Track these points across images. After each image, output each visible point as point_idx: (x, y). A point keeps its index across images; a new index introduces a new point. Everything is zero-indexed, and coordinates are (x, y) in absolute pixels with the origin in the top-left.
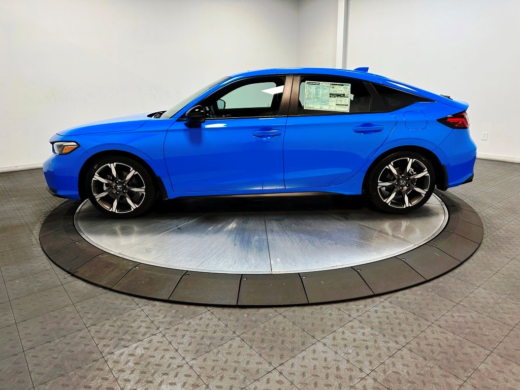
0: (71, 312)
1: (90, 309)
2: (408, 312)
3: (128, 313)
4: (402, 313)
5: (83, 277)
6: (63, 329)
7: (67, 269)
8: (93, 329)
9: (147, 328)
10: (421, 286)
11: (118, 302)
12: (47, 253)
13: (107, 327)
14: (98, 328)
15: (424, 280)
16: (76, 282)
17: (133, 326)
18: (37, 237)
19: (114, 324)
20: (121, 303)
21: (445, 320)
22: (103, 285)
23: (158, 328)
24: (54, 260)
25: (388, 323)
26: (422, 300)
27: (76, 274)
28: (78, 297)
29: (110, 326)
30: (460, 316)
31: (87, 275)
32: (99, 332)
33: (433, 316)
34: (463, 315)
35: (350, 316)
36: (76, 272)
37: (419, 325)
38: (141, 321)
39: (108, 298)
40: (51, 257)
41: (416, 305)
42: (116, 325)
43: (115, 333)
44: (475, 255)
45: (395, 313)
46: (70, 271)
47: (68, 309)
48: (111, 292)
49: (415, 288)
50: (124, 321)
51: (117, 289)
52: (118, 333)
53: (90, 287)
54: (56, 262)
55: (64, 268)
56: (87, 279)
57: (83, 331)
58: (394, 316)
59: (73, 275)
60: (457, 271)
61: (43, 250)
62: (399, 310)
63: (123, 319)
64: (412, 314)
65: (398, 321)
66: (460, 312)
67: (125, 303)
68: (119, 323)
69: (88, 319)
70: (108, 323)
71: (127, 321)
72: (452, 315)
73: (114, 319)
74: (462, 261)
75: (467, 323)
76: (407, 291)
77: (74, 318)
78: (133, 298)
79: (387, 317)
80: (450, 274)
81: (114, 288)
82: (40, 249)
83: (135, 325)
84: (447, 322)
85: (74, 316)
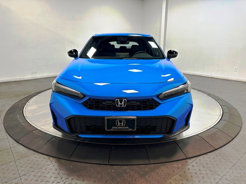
0: (13, 166)
1: (24, 164)
2: (207, 170)
3: (45, 168)
4: (204, 170)
5: (23, 144)
6: (6, 178)
7: (15, 139)
8: (23, 178)
9: (55, 178)
10: (213, 153)
11: (40, 160)
12: (6, 128)
13: (32, 177)
14: (26, 177)
15: (214, 149)
16: (19, 146)
17: (47, 176)
18: (3, 119)
19: (36, 175)
20: (42, 161)
21: (229, 175)
22: (33, 149)
23: (61, 178)
24: (9, 133)
25: (196, 177)
26: (214, 161)
27: (19, 142)
28: (18, 156)
29: (34, 176)
30: (237, 173)
31: (25, 142)
32: (27, 180)
33: (222, 172)
34: (239, 172)
35: (174, 171)
36: (20, 141)
37: (215, 179)
38: (52, 173)
39: (35, 157)
40: (7, 131)
41: (211, 165)
42: (37, 176)
43: (36, 181)
44: (239, 134)
45: (200, 170)
46: (16, 140)
47: (11, 164)
48: (38, 153)
49: (209, 154)
50: (42, 172)
51: (41, 152)
52: (38, 181)
53: (26, 150)
54: (10, 134)
55: (13, 138)
56: (25, 145)
57: (17, 179)
58: (200, 172)
59: (18, 142)
60: (231, 143)
61: (4, 127)
62: (202, 169)
63: (42, 171)
64: (210, 171)
65: (202, 175)
66: (237, 170)
67: (45, 160)
68: (39, 174)
69: (22, 171)
70: (33, 174)
71: (44, 173)
72: (232, 172)
73: (37, 171)
74: (233, 138)
75: (242, 177)
76: (205, 156)
77: (14, 170)
78: (49, 157)
79: (196, 173)
80: (228, 145)
81: (39, 151)
82: (3, 126)
83: (49, 176)
84: (230, 177)
85: (14, 169)
